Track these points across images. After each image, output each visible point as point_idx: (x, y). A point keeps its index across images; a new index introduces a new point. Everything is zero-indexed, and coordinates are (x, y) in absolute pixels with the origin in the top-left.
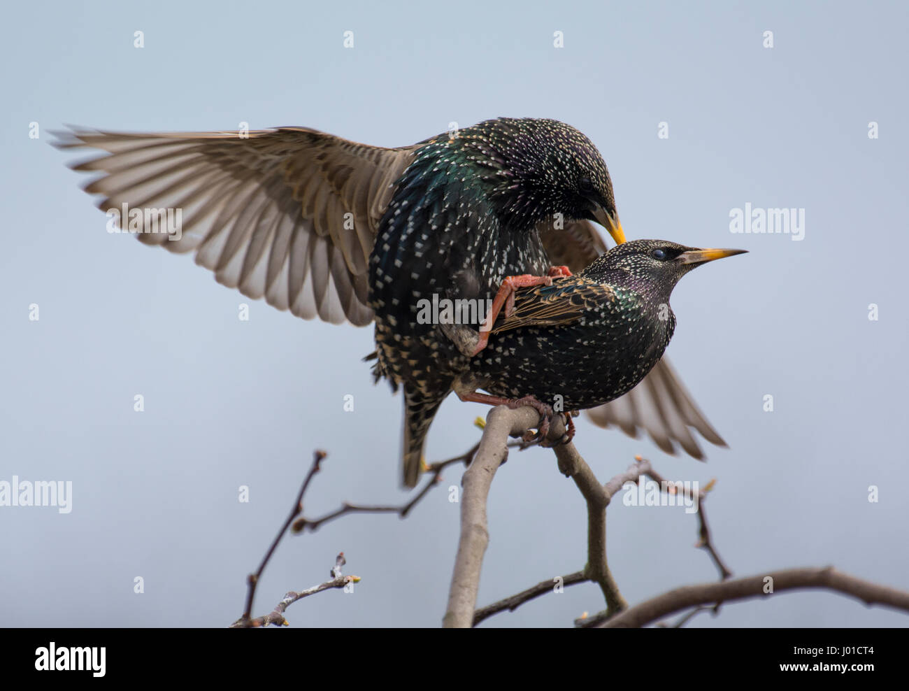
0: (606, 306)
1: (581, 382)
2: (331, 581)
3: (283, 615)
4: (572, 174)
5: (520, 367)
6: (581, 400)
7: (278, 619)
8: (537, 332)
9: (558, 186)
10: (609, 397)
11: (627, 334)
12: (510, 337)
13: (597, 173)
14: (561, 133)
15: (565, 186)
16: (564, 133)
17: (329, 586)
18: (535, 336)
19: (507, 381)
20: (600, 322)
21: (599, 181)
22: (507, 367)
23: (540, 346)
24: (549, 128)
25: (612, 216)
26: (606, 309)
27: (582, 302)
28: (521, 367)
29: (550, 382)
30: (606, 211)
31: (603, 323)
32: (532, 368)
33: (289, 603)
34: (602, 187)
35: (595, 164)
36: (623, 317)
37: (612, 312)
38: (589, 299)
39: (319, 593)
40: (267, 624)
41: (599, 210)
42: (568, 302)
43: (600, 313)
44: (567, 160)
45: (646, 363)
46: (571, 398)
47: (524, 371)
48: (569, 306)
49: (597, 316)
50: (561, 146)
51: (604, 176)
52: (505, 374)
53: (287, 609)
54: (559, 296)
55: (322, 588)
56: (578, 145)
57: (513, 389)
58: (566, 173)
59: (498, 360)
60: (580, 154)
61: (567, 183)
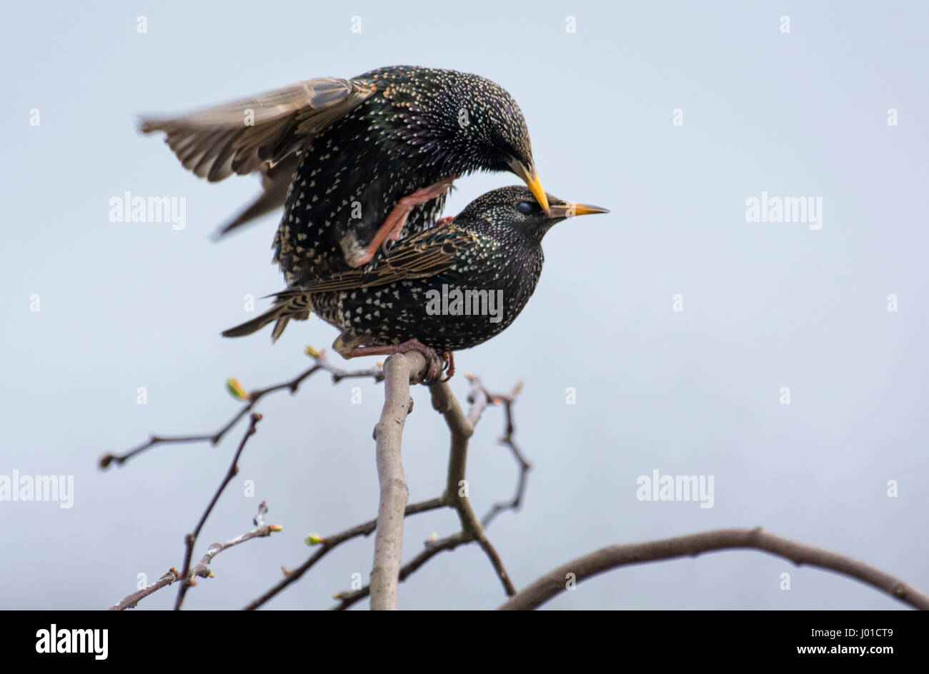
0: (471, 253)
1: (460, 326)
2: (254, 530)
3: (209, 567)
4: (485, 127)
5: (398, 319)
6: (461, 342)
7: (203, 571)
8: (410, 284)
9: (472, 140)
10: (489, 336)
11: (494, 279)
12: (386, 291)
13: (509, 126)
14: (478, 86)
15: (479, 141)
16: (481, 87)
17: (253, 536)
18: (409, 288)
19: (387, 333)
20: (469, 267)
21: (510, 135)
22: (386, 320)
23: (415, 296)
24: (467, 82)
25: (528, 169)
26: (471, 256)
27: (453, 250)
28: (400, 318)
29: (429, 329)
30: (521, 164)
31: (471, 268)
32: (411, 319)
33: (214, 555)
34: (514, 140)
35: (508, 117)
36: (488, 263)
37: (478, 259)
38: (460, 248)
39: (243, 543)
40: (193, 577)
41: (514, 163)
42: (440, 252)
43: (466, 260)
44: (480, 112)
45: (518, 303)
46: (452, 341)
47: (403, 322)
48: (442, 255)
49: (464, 263)
50: (476, 99)
51: (517, 129)
52: (385, 328)
53: (212, 561)
54: (430, 244)
55: (246, 538)
56: (493, 98)
57: (394, 338)
58: (479, 127)
59: (377, 313)
60: (493, 107)
61: (481, 137)
